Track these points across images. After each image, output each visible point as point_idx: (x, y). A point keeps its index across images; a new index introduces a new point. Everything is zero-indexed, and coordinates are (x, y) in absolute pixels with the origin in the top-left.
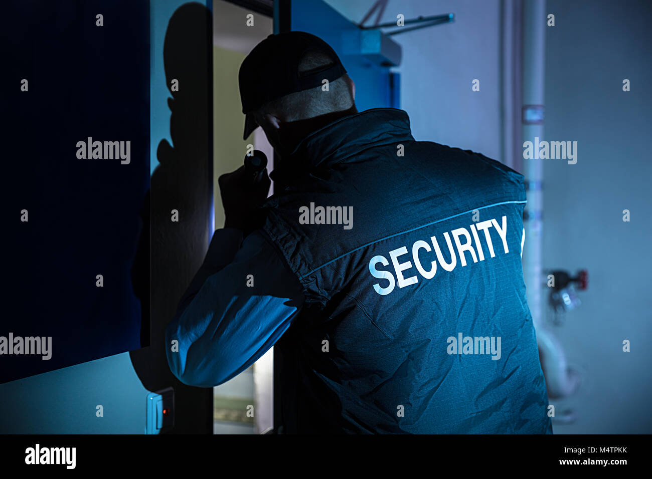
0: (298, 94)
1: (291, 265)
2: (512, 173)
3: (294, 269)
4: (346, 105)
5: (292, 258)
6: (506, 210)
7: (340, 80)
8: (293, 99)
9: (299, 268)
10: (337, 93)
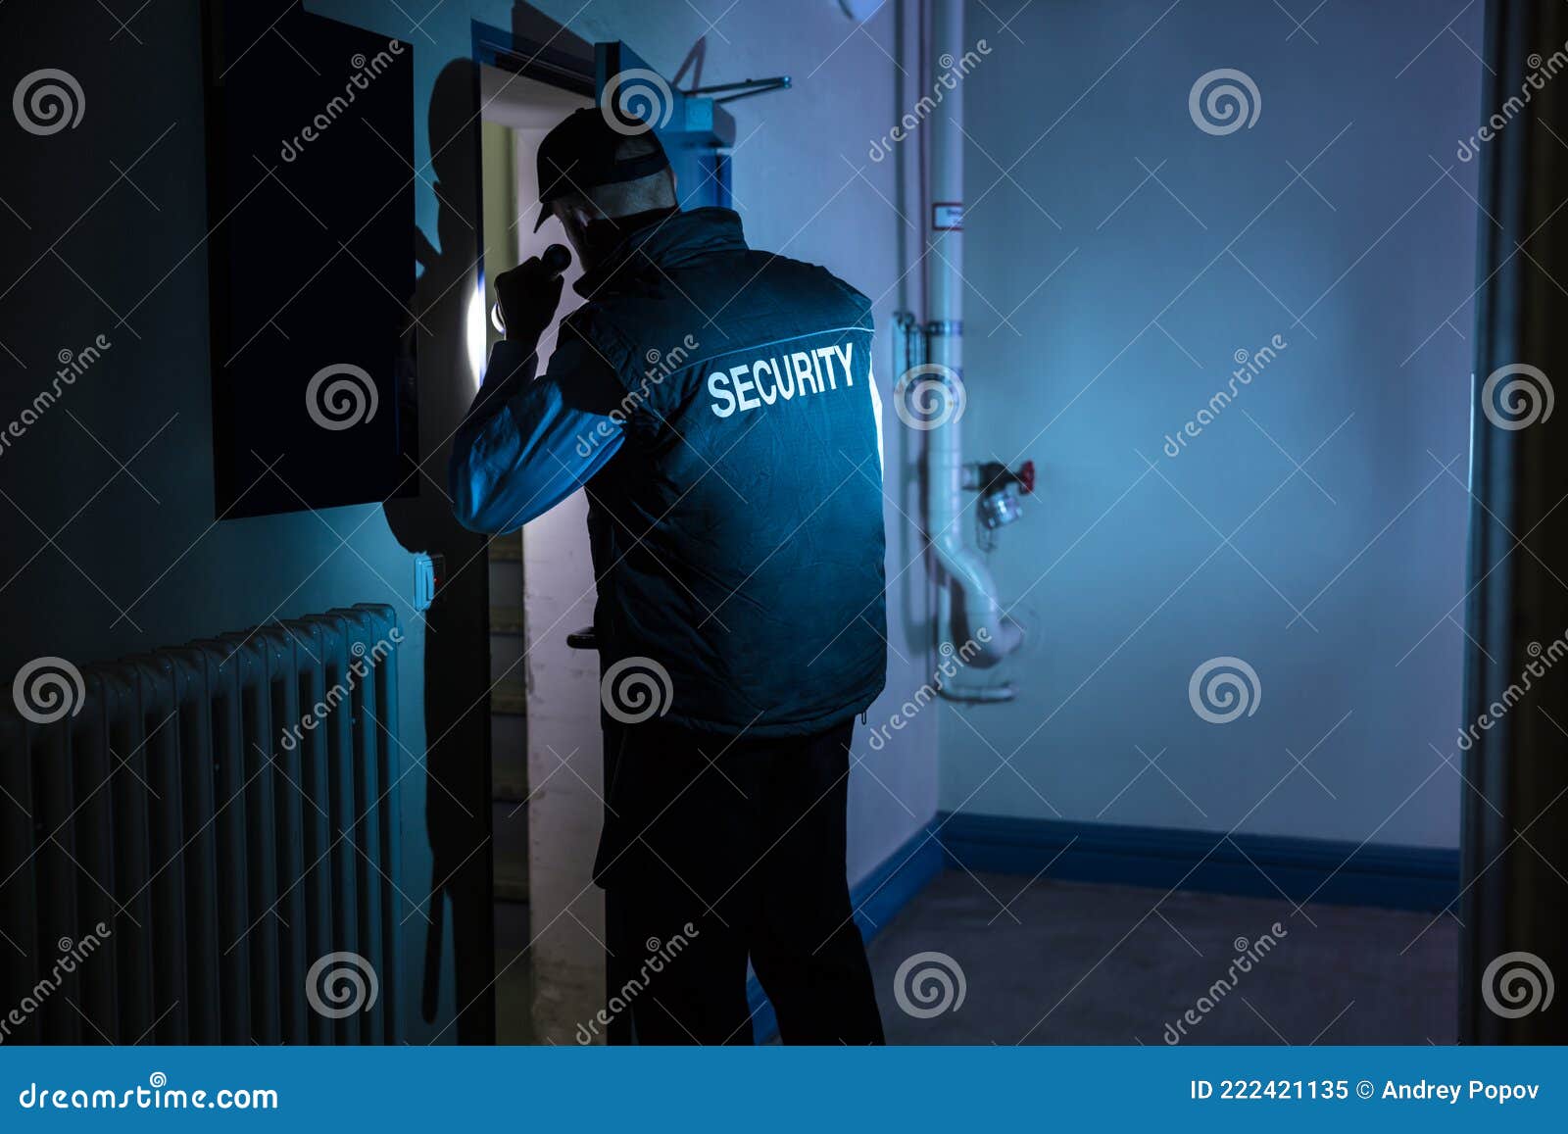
0: (612, 186)
1: (621, 378)
2: (860, 297)
3: (625, 385)
4: (667, 202)
5: (622, 369)
6: (852, 337)
7: (663, 172)
8: (608, 191)
9: (630, 383)
10: (658, 188)
